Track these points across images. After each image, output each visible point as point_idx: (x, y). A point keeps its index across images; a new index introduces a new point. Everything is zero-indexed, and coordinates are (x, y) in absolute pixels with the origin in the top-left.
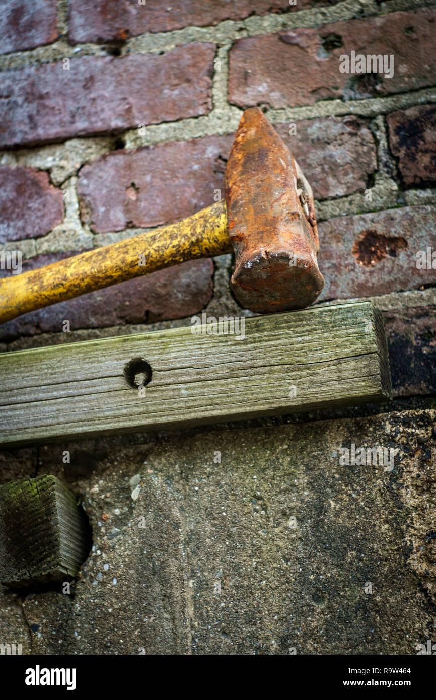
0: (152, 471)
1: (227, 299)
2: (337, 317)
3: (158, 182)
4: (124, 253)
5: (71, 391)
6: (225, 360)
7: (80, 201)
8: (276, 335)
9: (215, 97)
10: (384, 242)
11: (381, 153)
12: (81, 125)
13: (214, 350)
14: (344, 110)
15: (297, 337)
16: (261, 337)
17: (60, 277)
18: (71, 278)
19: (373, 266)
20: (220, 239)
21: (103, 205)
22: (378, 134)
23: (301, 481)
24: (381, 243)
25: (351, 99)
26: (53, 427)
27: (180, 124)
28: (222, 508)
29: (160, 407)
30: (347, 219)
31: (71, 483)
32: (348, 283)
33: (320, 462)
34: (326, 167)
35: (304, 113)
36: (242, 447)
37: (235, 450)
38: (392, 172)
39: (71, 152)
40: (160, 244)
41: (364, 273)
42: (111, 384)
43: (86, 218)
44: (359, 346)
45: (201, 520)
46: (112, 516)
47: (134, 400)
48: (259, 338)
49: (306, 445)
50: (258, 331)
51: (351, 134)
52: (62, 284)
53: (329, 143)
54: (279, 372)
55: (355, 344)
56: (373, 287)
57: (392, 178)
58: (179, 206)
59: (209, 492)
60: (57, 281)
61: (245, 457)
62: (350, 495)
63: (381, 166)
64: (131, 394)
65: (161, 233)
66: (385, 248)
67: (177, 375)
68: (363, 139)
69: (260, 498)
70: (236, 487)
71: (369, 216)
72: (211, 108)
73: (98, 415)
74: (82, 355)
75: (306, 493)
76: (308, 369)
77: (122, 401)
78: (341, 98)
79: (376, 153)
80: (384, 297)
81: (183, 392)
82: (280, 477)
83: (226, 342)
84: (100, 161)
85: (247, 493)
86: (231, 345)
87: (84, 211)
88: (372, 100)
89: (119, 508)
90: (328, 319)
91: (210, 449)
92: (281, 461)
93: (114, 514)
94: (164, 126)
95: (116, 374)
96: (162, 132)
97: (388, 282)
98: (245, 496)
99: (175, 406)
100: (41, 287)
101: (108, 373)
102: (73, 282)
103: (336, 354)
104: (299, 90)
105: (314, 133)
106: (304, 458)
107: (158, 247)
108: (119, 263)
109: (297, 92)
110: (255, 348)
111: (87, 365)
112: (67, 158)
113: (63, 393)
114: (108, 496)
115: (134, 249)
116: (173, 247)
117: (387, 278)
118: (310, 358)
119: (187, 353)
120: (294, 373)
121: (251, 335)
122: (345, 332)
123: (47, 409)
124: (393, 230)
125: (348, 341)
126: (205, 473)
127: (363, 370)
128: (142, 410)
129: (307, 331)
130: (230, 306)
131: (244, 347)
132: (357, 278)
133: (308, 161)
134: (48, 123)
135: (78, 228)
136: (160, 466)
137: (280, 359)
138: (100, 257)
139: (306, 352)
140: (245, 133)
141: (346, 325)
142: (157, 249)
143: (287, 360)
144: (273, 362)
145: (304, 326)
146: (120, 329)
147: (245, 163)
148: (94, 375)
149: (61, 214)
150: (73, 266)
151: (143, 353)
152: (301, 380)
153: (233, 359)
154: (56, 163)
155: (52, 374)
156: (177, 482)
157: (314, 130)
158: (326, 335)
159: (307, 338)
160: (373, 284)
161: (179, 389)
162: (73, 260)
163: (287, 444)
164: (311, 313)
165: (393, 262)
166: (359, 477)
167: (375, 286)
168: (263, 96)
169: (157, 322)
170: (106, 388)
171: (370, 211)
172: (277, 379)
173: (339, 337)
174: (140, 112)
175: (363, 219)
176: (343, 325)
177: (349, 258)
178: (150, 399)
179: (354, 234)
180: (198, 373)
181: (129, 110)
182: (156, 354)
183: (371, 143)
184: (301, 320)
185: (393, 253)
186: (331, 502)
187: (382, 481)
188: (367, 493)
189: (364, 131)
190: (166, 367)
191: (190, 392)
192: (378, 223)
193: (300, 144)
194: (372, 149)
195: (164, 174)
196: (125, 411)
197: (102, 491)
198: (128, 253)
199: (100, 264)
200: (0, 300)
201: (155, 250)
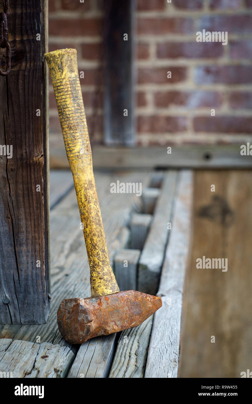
4: (98, 235)
17: (90, 200)
20: (99, 289)
40: (100, 255)
52: (86, 201)
60: (88, 197)
65: (106, 255)
100: (86, 189)
102: (87, 206)
107: (99, 254)
108: (94, 233)
115: (100, 241)
116: (98, 263)
138: (97, 222)
142: (99, 253)
150: (95, 206)
162: (97, 206)
198: (98, 237)
199: (94, 222)
200: (82, 165)
201: (98, 253)
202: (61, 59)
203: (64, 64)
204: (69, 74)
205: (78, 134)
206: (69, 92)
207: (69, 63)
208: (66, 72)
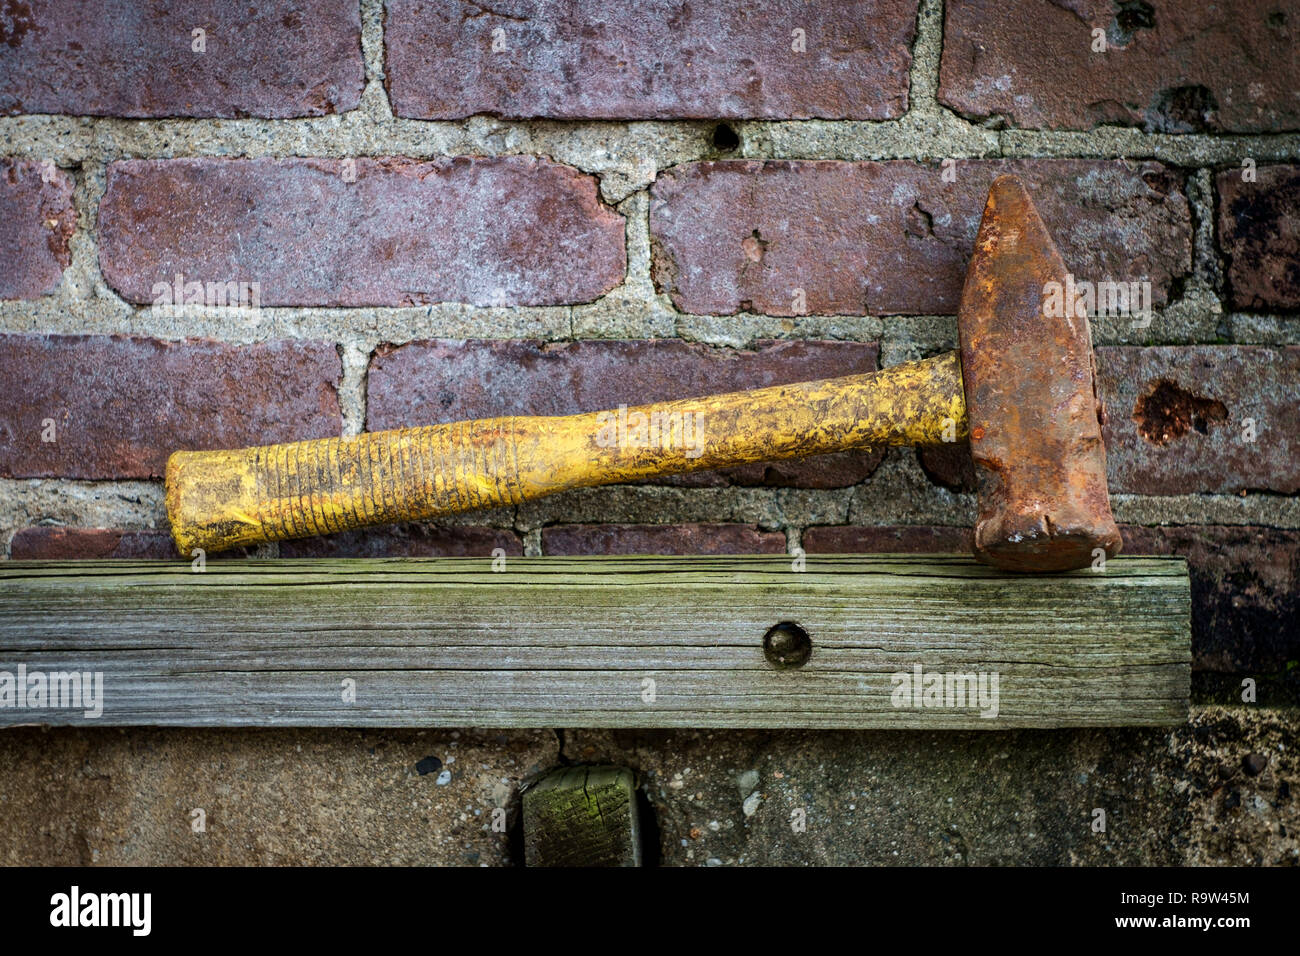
0: (781, 776)
1: (910, 465)
2: (1133, 600)
3: (801, 235)
4: (769, 426)
5: (669, 661)
6: (938, 644)
7: (653, 244)
8: (1027, 615)
9: (916, 88)
10: (1188, 404)
11: (1202, 244)
12: (663, 99)
13: (920, 626)
14: (1143, 150)
15: (1063, 622)
16: (1002, 615)
17: (651, 449)
18: (672, 455)
19: (1165, 444)
21: (699, 263)
22: (1200, 206)
23: (1025, 816)
24: (1184, 404)
25: (1157, 131)
26: (633, 714)
27: (848, 125)
28: (894, 843)
29: (820, 705)
30: (1131, 353)
31: (626, 749)
32: (1121, 468)
33: (1059, 789)
34: (1104, 254)
35: (1071, 142)
36: (932, 748)
37: (920, 751)
38: (1215, 281)
39: (640, 146)
40: (836, 422)
41: (1149, 455)
42: (739, 658)
43: (665, 279)
44: (1163, 650)
45: (857, 859)
46: (705, 833)
47: (777, 688)
48: (998, 615)
49: (1039, 758)
50: (997, 605)
51: (1151, 198)
52: (654, 462)
53: (1112, 211)
54: (1026, 673)
55: (1157, 647)
56: (1161, 481)
57: (1214, 289)
58: (838, 286)
59: (872, 814)
60: (644, 456)
61: (935, 765)
62: (1104, 847)
63: (1198, 268)
64: (773, 679)
66: (1189, 415)
67: (854, 659)
68: (1173, 213)
69: (956, 834)
70: (918, 813)
71: (1167, 351)
72: (906, 107)
73: (712, 704)
74: (692, 604)
75: (1031, 835)
76: (1075, 676)
77: (756, 689)
78: (1141, 126)
79: (1193, 241)
80: (1177, 499)
81: (862, 685)
82: (992, 805)
83: (943, 614)
84: (695, 176)
85: (936, 825)
86: (950, 622)
87: (660, 263)
88: (1194, 138)
89: (719, 821)
90: (1117, 601)
91: (878, 744)
92: (995, 779)
93: (709, 830)
94: (816, 126)
95: (750, 643)
96: (812, 136)
97: (1187, 476)
98: (932, 829)
99: (845, 706)
100: (616, 460)
101: (736, 640)
102: (673, 461)
103: (1123, 658)
104: (1069, 100)
105: (1088, 188)
106: (1033, 778)
107: (832, 426)
108: (760, 443)
109: (1064, 102)
110: (990, 632)
111: (699, 622)
112: (632, 158)
113: (654, 661)
114: (698, 798)
115: (789, 421)
116: (860, 431)
117: (1187, 469)
118: (1081, 660)
119: (875, 625)
120: (1050, 679)
121: (986, 610)
122: (1142, 624)
123: (625, 685)
124: (1207, 385)
125: (1146, 639)
126: (868, 784)
127: (1165, 689)
128: (788, 705)
129: (1079, 615)
130: (915, 478)
131: (972, 627)
132: (1137, 461)
133: (1073, 238)
134: (602, 86)
135: (650, 296)
136: (795, 768)
137: (1031, 655)
138: (725, 424)
139: (1074, 648)
140: (999, 235)
141: (1146, 614)
142: (829, 429)
143: (1040, 656)
144: (1017, 657)
145: (1076, 606)
146: (718, 493)
147: (999, 304)
148: (711, 641)
149: (621, 268)
151: (797, 615)
152: (1061, 691)
153: (951, 644)
154: (610, 164)
155: (636, 629)
156: (821, 793)
157: (1090, 182)
158: (1111, 625)
159: (1079, 626)
160: (1163, 475)
161: (856, 682)
163: (1007, 752)
164: (1091, 587)
165: (1201, 442)
166: (1120, 820)
167: (1166, 479)
168: (1002, 98)
169: (784, 487)
170: (730, 663)
171: (1169, 343)
172: (1020, 686)
173: (1133, 631)
174: (775, 92)
175: (1157, 357)
176: (1141, 613)
177: (1128, 423)
178: (805, 690)
179: (1139, 383)
180: (890, 660)
181: (754, 87)
182: (822, 619)
183: (1186, 222)
184: (1072, 596)
185: (1202, 426)
186: (1072, 855)
187: (1157, 831)
188: (1130, 848)
189: (1176, 196)
190: (836, 642)
191: (872, 688)
192: (1183, 368)
193: (1062, 204)
194: (1187, 234)
195: (814, 223)
196: (759, 704)
197: (688, 788)
198: (776, 427)
199: (725, 438)
200: (538, 471)
201: (826, 432)
202: (200, 528)
203: (216, 518)
204: (247, 499)
205: (439, 481)
206: (305, 503)
207: (211, 498)
208: (239, 510)
